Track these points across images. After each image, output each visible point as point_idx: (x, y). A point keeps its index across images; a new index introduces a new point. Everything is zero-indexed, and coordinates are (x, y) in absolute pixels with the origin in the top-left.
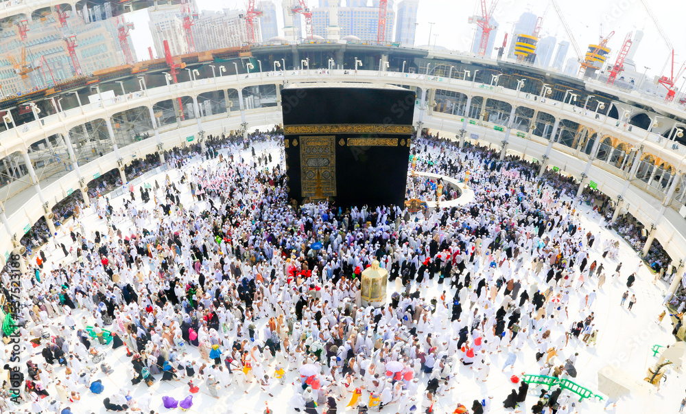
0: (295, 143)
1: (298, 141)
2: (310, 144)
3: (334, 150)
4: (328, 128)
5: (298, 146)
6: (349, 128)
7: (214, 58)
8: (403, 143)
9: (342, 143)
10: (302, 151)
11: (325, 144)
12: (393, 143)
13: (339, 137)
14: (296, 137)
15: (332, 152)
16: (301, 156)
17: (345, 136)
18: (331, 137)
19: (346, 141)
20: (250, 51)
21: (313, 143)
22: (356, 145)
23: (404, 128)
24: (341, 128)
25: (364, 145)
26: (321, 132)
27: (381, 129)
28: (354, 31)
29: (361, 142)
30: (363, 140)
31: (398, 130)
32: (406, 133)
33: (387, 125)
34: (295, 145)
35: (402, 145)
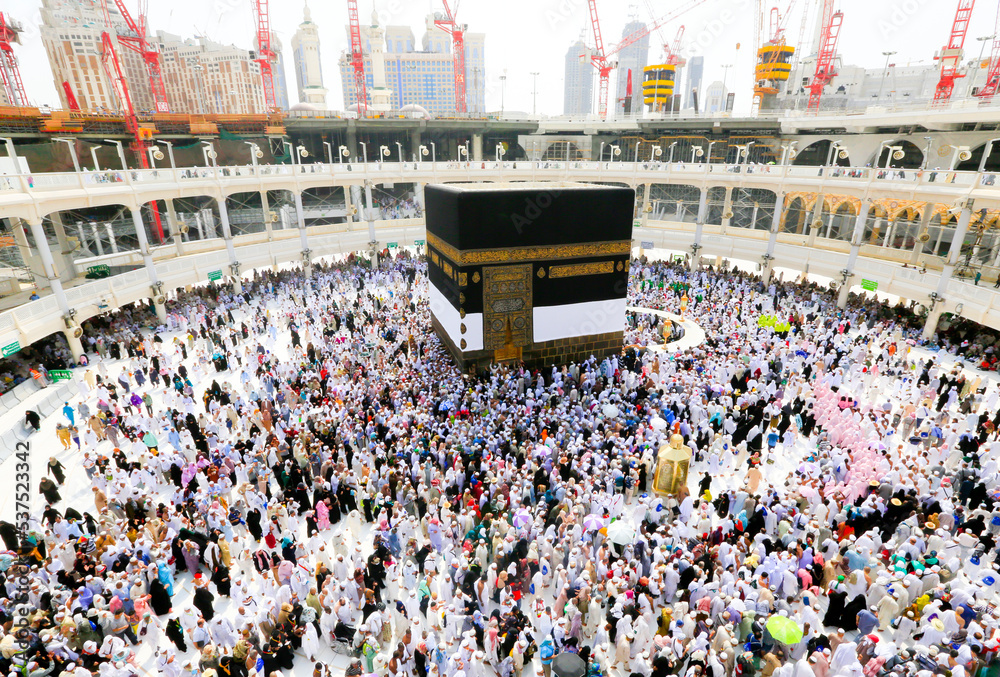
0: (476, 278)
1: (481, 275)
2: (497, 279)
3: (530, 285)
4: (524, 252)
5: (481, 281)
6: (551, 251)
7: (219, 129)
8: (620, 267)
9: (541, 273)
10: (486, 290)
11: (519, 277)
12: (606, 268)
13: (537, 265)
14: (478, 268)
15: (528, 289)
16: (484, 297)
17: (546, 264)
18: (526, 265)
19: (547, 271)
20: (280, 124)
21: (503, 276)
22: (560, 275)
23: (622, 246)
24: (540, 252)
25: (571, 275)
26: (514, 259)
27: (592, 249)
28: (403, 97)
29: (568, 271)
30: (570, 268)
31: (614, 248)
32: (624, 252)
33: (600, 243)
34: (476, 281)
35: (619, 270)
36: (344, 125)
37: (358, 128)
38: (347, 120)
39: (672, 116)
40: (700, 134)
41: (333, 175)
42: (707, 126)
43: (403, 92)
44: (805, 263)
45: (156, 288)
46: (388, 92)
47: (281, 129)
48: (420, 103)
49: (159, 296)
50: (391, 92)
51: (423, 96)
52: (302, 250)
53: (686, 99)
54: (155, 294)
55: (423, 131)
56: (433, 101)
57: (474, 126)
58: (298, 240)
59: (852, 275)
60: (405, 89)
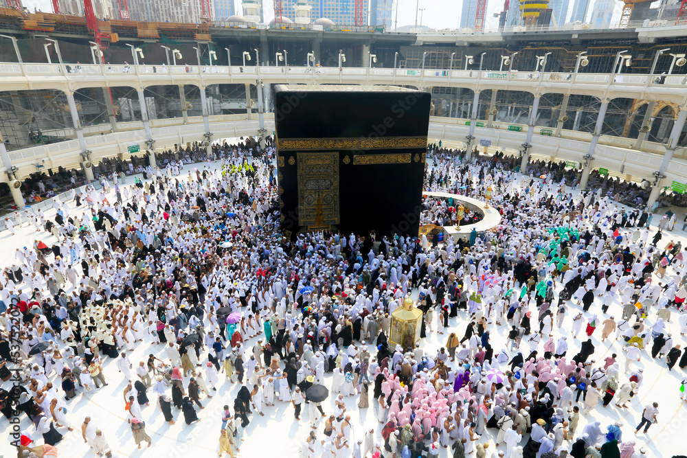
0: (292, 161)
1: (296, 159)
2: (309, 163)
3: (337, 169)
4: (331, 143)
5: (296, 165)
6: (355, 142)
7: (160, 35)
8: (417, 158)
9: (347, 160)
11: (327, 162)
12: (405, 159)
13: (343, 153)
14: (293, 153)
15: (335, 172)
16: (299, 177)
17: (351, 154)
18: (334, 153)
19: (351, 158)
20: (207, 32)
21: (313, 161)
22: (363, 163)
23: (418, 141)
24: (346, 143)
25: (372, 163)
26: (323, 148)
27: (392, 143)
28: (324, 11)
29: (370, 159)
30: (372, 158)
31: (411, 143)
32: (421, 146)
33: (399, 138)
34: (291, 164)
35: (416, 161)
39: (542, 29)
42: (566, 38)
43: (324, 7)
44: (621, 164)
45: (85, 155)
46: (309, 8)
47: (207, 36)
48: (329, 17)
49: (87, 161)
50: (311, 7)
52: (205, 133)
54: (84, 160)
55: (321, 41)
58: (203, 125)
59: (664, 177)
60: (325, 5)
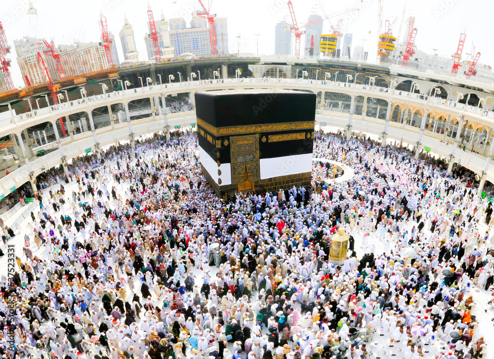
0: (226, 143)
1: (229, 141)
2: (238, 143)
3: (258, 146)
4: (253, 128)
5: (229, 145)
6: (270, 127)
8: (309, 136)
9: (264, 140)
10: (232, 150)
11: (251, 142)
12: (301, 136)
13: (263, 134)
14: (227, 137)
15: (256, 148)
16: (231, 154)
17: (267, 134)
18: (255, 135)
19: (267, 138)
20: (116, 72)
21: (241, 141)
22: (275, 141)
23: (309, 124)
24: (263, 128)
25: (281, 140)
26: (248, 132)
27: (293, 126)
28: (181, 50)
29: (279, 138)
30: (280, 136)
31: (305, 125)
32: (310, 128)
33: (297, 122)
34: (226, 145)
35: (308, 138)
36: (149, 67)
37: (156, 68)
38: (150, 65)
39: (336, 59)
40: (350, 69)
41: (144, 93)
42: (355, 66)
43: (180, 48)
46: (172, 49)
47: (116, 74)
48: (190, 52)
50: (174, 48)
51: (192, 48)
52: (129, 133)
53: (343, 51)
55: (193, 65)
56: (198, 50)
57: (222, 61)
58: (127, 128)
60: (181, 46)
